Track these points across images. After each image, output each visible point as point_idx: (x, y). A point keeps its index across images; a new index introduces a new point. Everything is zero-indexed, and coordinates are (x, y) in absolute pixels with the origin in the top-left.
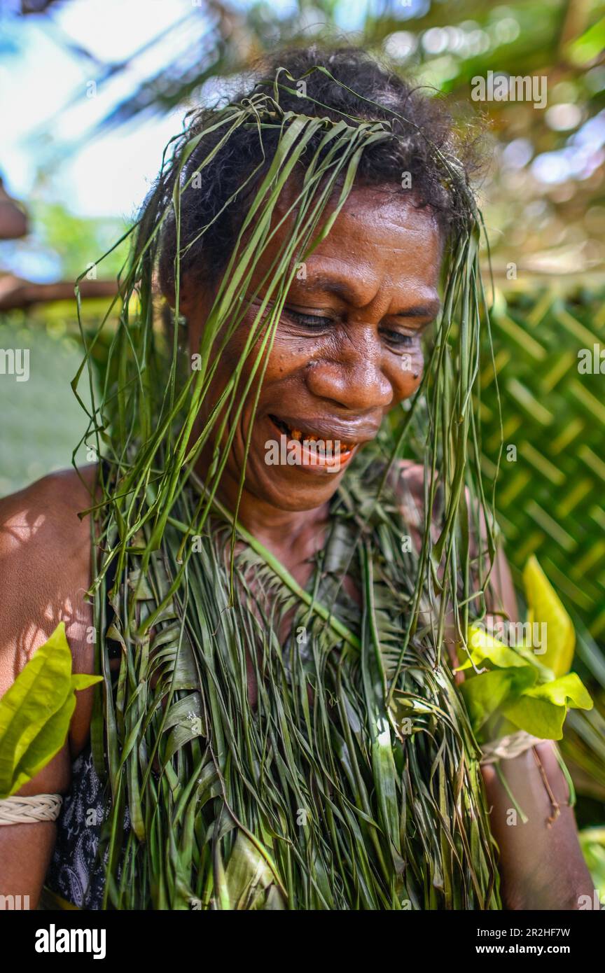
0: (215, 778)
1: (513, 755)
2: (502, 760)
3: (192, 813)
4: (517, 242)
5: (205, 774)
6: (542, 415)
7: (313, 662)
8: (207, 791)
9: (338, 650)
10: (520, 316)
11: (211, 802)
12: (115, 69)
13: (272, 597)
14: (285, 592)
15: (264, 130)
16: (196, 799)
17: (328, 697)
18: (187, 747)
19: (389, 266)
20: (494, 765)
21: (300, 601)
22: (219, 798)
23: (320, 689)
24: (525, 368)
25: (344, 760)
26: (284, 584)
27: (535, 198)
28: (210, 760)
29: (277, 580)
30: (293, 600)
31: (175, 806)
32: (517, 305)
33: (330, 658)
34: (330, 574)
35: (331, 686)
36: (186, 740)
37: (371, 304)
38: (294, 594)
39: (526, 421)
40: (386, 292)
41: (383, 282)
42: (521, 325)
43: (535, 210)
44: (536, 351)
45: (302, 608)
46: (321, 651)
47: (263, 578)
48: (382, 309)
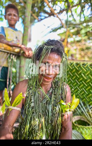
23: (45, 104)
28: (34, 108)
36: (32, 106)
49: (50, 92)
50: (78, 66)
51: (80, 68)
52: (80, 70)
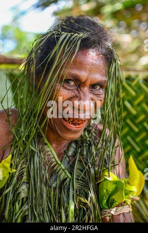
0: (28, 209)
1: (116, 214)
2: (112, 215)
3: (20, 218)
5: (26, 207)
6: (134, 112)
8: (25, 212)
10: (129, 82)
11: (25, 216)
13: (49, 161)
15: (57, 37)
16: (21, 214)
18: (23, 199)
19: (90, 71)
20: (109, 216)
22: (28, 215)
23: (57, 191)
24: (130, 98)
26: (54, 157)
28: (28, 204)
29: (52, 156)
31: (16, 214)
32: (129, 79)
36: (23, 197)
37: (85, 82)
38: (56, 161)
39: (129, 113)
40: (89, 78)
41: (88, 75)
42: (130, 85)
44: (133, 93)
45: (57, 166)
46: (60, 180)
47: (48, 155)
48: (88, 83)
49: (70, 153)
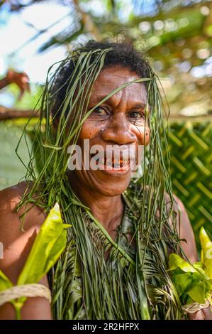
0: (86, 316)
4: (184, 98)
5: (83, 313)
7: (118, 272)
9: (127, 267)
12: (42, 32)
13: (102, 243)
14: (107, 242)
17: (124, 287)
21: (113, 246)
23: (120, 283)
25: (130, 314)
26: (106, 238)
27: (191, 83)
29: (104, 236)
30: (110, 245)
33: (124, 270)
34: (123, 234)
35: (125, 282)
43: (191, 88)
45: (113, 248)
46: (120, 267)
47: (99, 235)
49: (125, 230)
50: (180, 134)
51: (186, 140)
52: (188, 147)
